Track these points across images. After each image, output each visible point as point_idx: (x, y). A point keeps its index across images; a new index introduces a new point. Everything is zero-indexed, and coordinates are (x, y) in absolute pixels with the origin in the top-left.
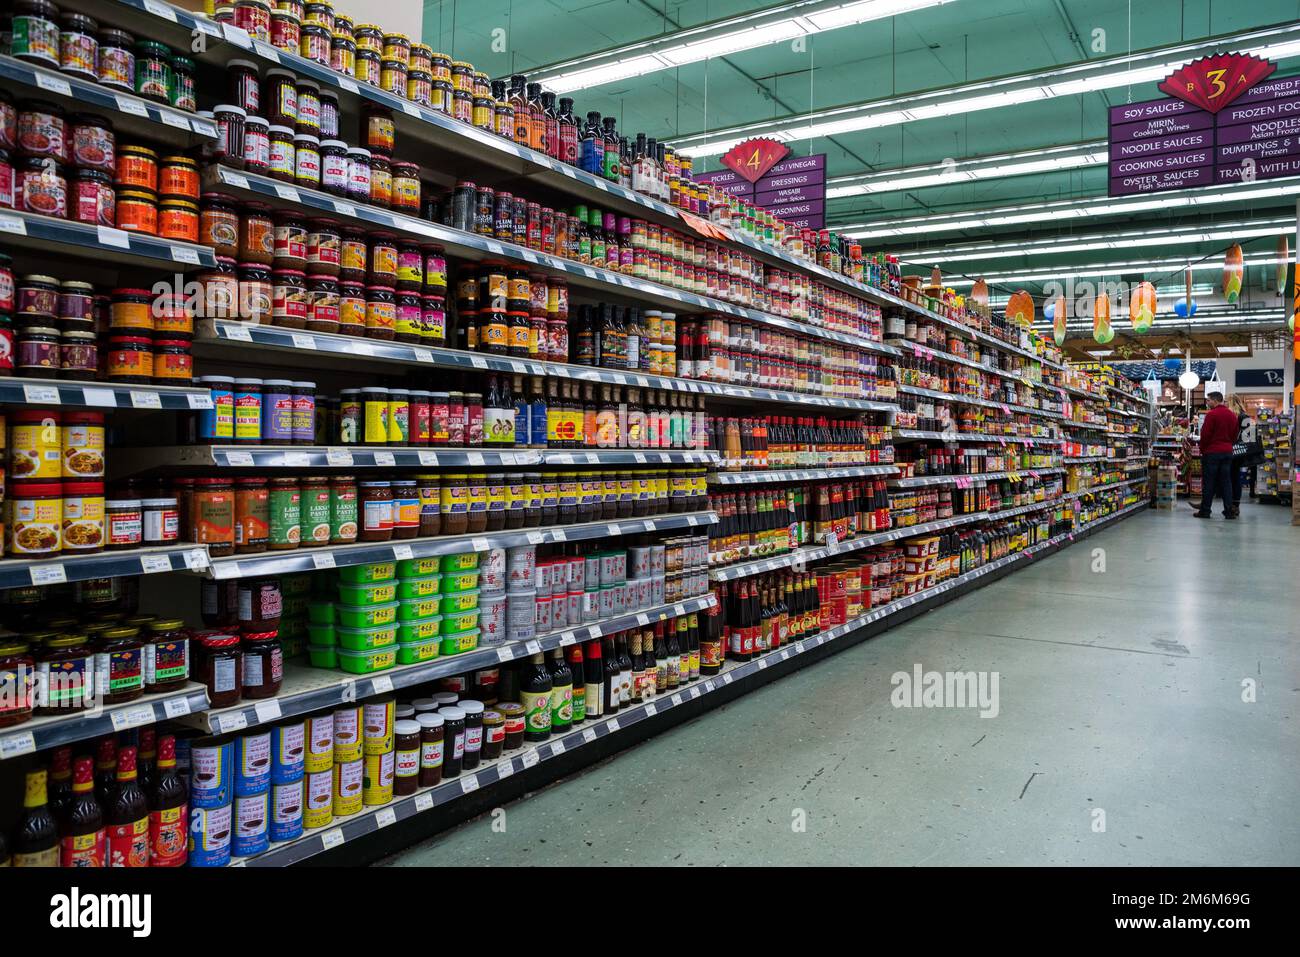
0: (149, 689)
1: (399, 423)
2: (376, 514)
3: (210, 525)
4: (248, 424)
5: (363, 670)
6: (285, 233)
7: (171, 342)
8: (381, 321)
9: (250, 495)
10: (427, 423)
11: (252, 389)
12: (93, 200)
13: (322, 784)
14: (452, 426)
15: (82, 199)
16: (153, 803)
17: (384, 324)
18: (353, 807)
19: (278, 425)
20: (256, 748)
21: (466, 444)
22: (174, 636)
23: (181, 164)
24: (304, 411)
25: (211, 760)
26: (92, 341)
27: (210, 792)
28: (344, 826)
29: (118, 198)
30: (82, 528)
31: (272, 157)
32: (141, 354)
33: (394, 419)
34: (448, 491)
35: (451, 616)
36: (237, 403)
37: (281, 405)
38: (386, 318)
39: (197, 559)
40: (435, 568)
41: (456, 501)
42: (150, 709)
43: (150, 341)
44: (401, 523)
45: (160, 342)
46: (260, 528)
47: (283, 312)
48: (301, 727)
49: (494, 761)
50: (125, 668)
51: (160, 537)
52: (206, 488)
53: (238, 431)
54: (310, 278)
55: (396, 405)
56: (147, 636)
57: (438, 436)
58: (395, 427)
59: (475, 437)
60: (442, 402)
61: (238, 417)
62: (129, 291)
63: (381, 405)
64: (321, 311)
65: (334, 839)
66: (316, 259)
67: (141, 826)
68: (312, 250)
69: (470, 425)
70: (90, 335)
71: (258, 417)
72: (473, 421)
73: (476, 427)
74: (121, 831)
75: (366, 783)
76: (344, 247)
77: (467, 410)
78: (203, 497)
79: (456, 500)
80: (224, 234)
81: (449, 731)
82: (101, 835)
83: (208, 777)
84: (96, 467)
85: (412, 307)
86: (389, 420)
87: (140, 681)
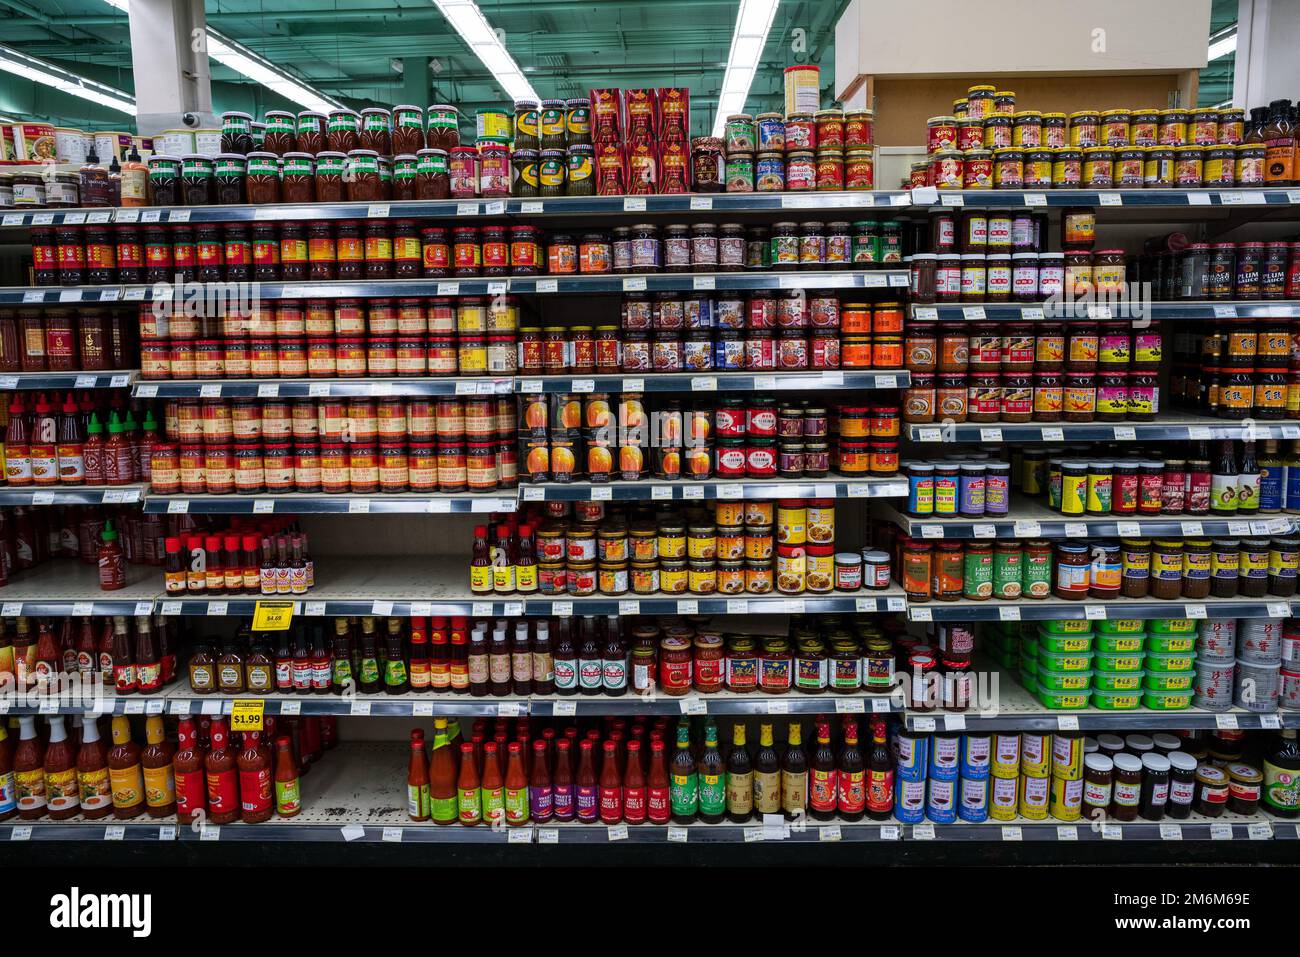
0: (863, 687)
1: (1100, 496)
2: (1068, 577)
3: (911, 579)
4: (944, 501)
5: (1051, 705)
6: (977, 342)
7: (880, 445)
8: (1076, 405)
9: (945, 557)
10: (1133, 493)
11: (948, 474)
12: (821, 351)
13: (1006, 788)
14: (1168, 494)
15: (816, 351)
16: (867, 764)
17: (1079, 408)
18: (1036, 813)
19: (970, 502)
20: (946, 748)
21: (1186, 511)
22: (883, 655)
23: (888, 308)
24: (996, 489)
25: (908, 746)
26: (825, 450)
27: (907, 769)
28: (1024, 827)
29: (842, 344)
30: (817, 578)
31: (963, 282)
32: (857, 456)
33: (1093, 491)
34: (1158, 557)
35: (1155, 675)
36: (935, 485)
37: (973, 486)
38: (1081, 403)
39: (897, 604)
40: (1138, 626)
41: (1165, 568)
42: (861, 703)
43: (866, 444)
44: (1097, 585)
45: (874, 444)
46: (952, 583)
47: (975, 409)
48: (988, 740)
49: (1209, 820)
50: (848, 672)
51: (873, 584)
52: (910, 551)
53: (938, 506)
54: (1003, 377)
55: (1095, 479)
56: (864, 652)
57: (1147, 505)
58: (1094, 498)
59: (1196, 505)
60: (1153, 472)
61: (938, 495)
62: (852, 411)
63: (1077, 480)
64: (1011, 405)
65: (1012, 834)
66: (1007, 359)
67: (857, 777)
68: (1004, 352)
69: (1192, 492)
70: (823, 446)
71: (953, 495)
72: (1196, 489)
73: (1200, 495)
74: (844, 776)
75: (1052, 798)
76: (1039, 342)
77: (1189, 477)
78: (907, 556)
79: (1166, 566)
80: (921, 356)
81: (1146, 778)
82: (831, 774)
83: (906, 758)
84: (826, 537)
85: (1116, 387)
86: (1088, 492)
87: (857, 682)
